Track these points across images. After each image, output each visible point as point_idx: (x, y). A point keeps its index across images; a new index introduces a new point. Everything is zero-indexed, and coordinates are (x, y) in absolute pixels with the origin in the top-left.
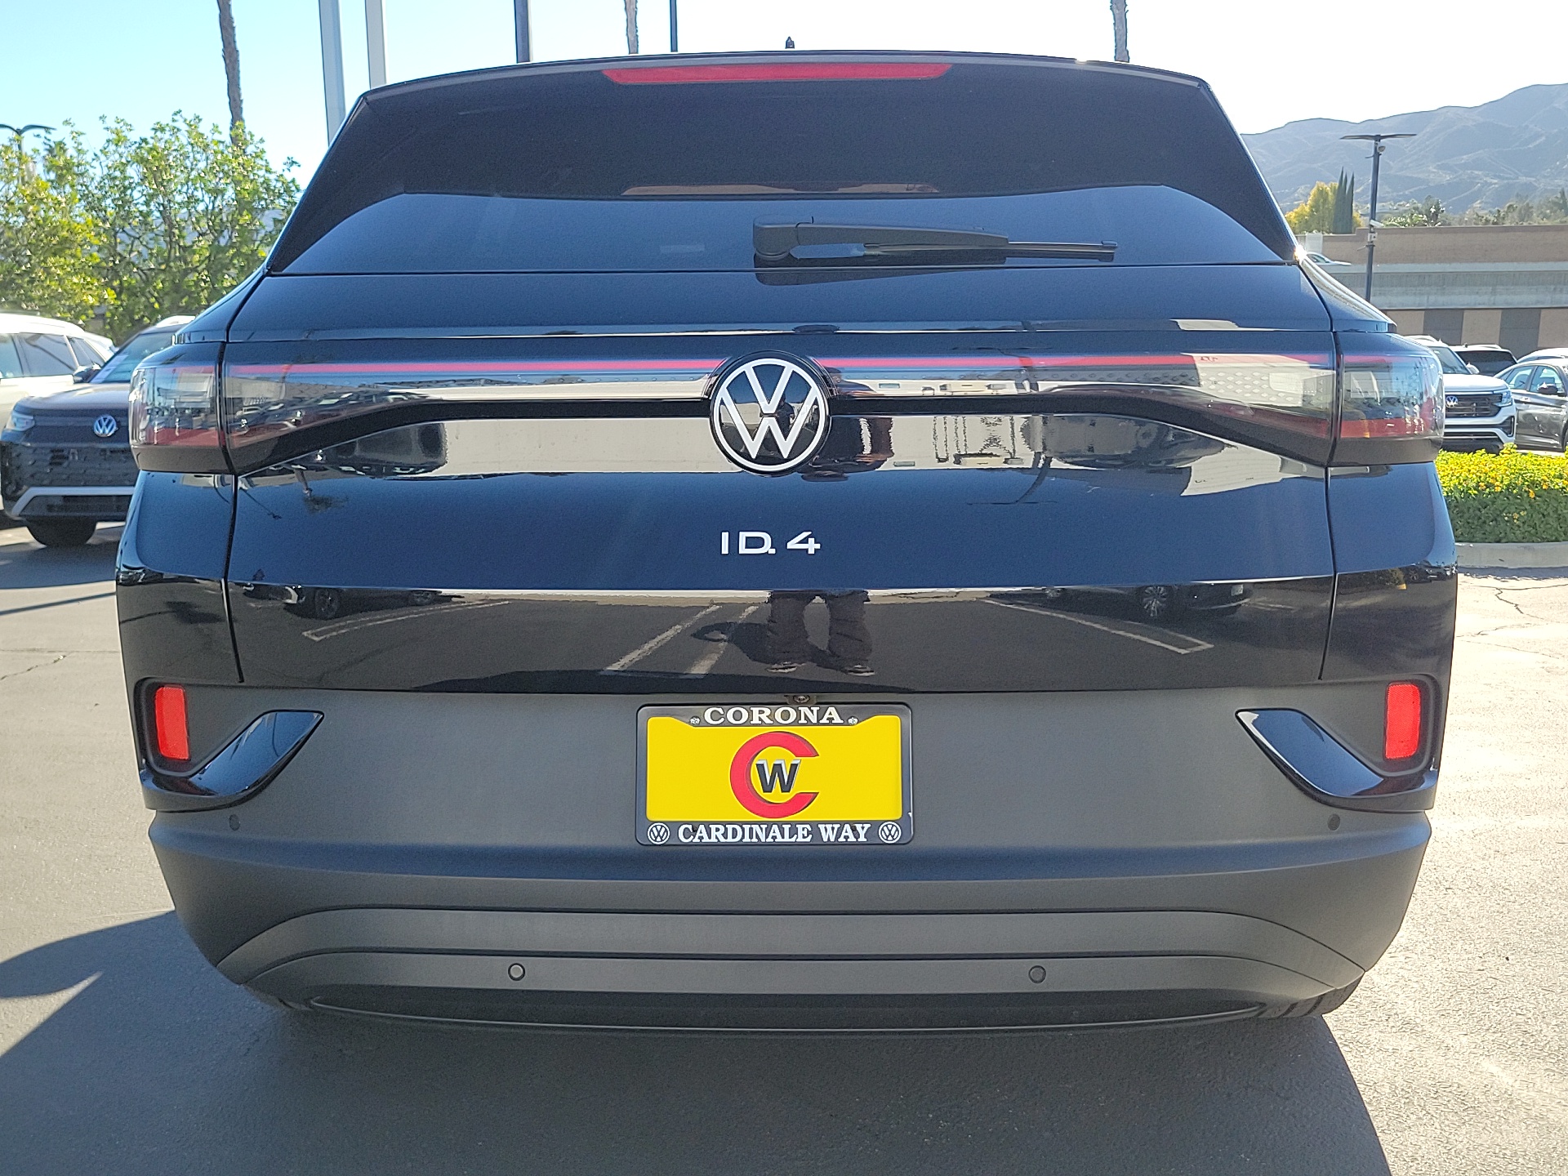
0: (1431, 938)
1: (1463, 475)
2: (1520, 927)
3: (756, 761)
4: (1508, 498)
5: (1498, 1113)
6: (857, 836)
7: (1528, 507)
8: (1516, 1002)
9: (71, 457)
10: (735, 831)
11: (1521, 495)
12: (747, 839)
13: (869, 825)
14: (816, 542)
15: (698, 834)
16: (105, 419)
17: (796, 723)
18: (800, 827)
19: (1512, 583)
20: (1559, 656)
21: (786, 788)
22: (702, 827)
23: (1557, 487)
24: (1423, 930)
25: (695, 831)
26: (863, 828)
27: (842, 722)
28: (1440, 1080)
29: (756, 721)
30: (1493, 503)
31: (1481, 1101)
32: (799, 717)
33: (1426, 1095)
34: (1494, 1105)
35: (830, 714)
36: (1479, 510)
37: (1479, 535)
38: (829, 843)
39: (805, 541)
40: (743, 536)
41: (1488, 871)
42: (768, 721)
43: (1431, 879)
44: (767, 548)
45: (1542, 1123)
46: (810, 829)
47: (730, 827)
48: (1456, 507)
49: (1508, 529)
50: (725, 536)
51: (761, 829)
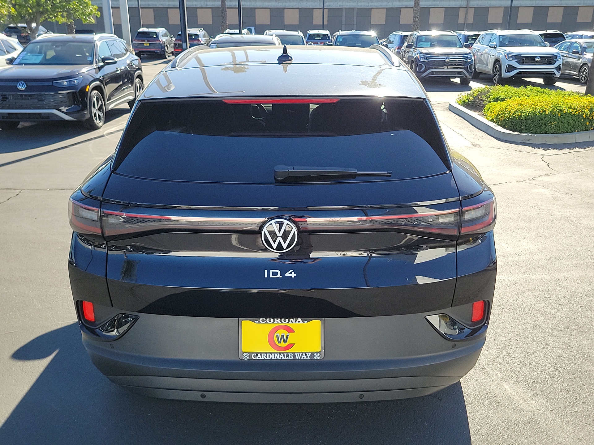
0: (495, 331)
1: (535, 107)
2: (524, 326)
3: (276, 334)
4: (550, 116)
5: (505, 405)
6: (307, 357)
7: (558, 120)
8: (518, 359)
9: (9, 98)
10: (269, 355)
11: (555, 115)
12: (273, 358)
13: (311, 354)
14: (294, 274)
15: (258, 356)
16: (21, 83)
17: (288, 322)
18: (289, 354)
19: (549, 152)
20: (559, 191)
21: (285, 342)
22: (259, 354)
23: (569, 112)
24: (492, 328)
25: (257, 355)
26: (309, 355)
27: (302, 322)
28: (489, 392)
29: (275, 322)
30: (545, 118)
31: (501, 400)
32: (289, 321)
33: (484, 398)
34: (505, 402)
35: (299, 320)
36: (540, 121)
37: (539, 130)
38: (298, 359)
39: (291, 273)
40: (271, 271)
41: (518, 300)
42: (280, 322)
43: (498, 305)
44: (279, 276)
45: (518, 409)
46: (293, 355)
47: (268, 354)
48: (531, 119)
49: (549, 128)
50: (266, 271)
51: (276, 357)
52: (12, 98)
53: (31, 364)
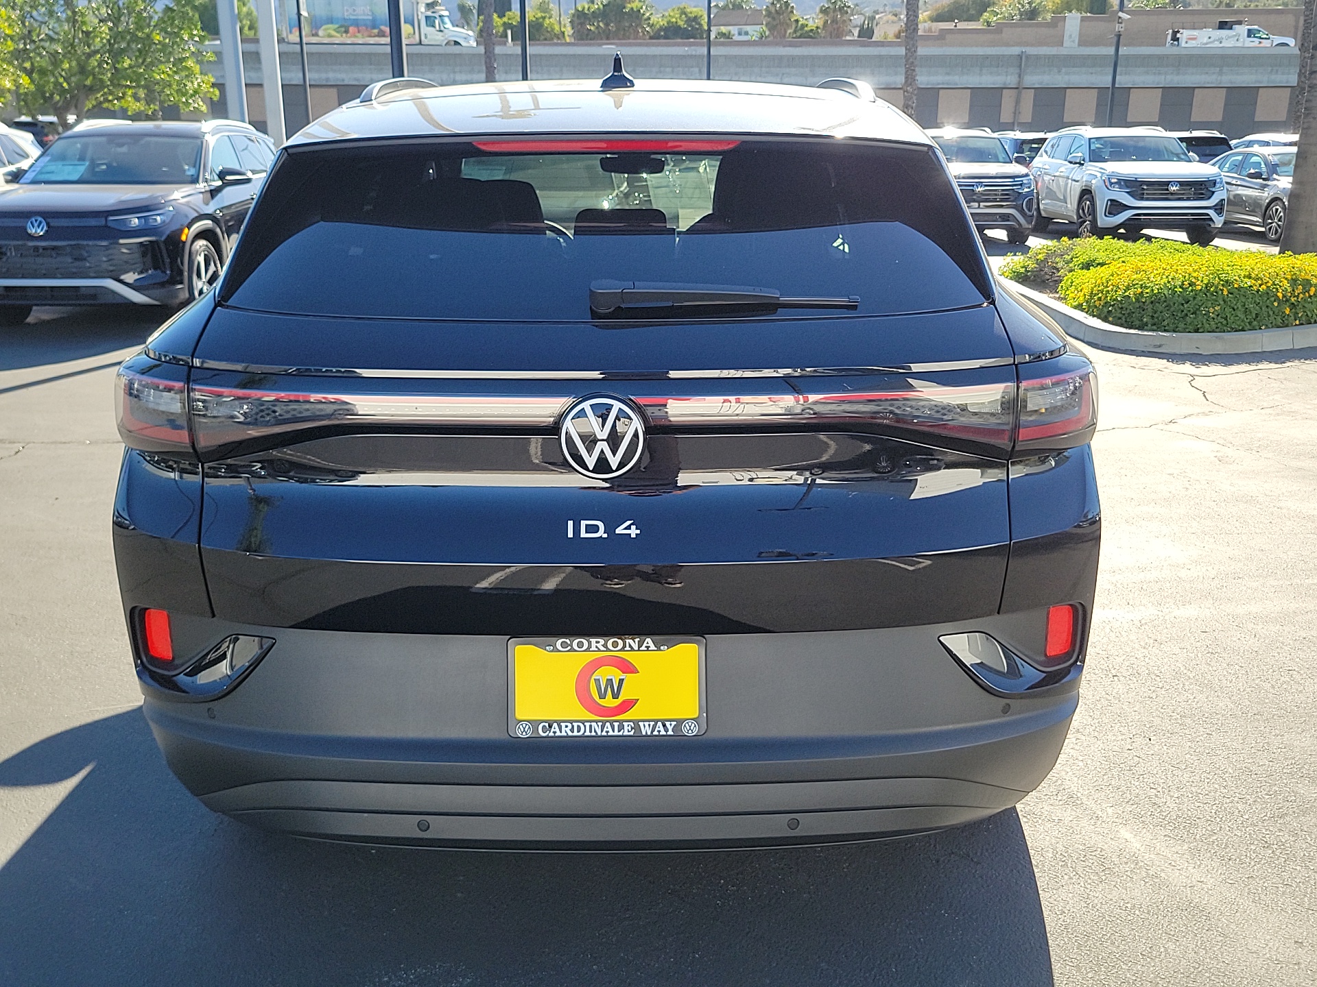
0: (1097, 721)
1: (1171, 274)
2: (1163, 711)
3: (594, 677)
4: (1206, 295)
5: (1126, 873)
6: (667, 730)
7: (1222, 303)
8: (1151, 778)
9: (9, 254)
10: (579, 727)
11: (1216, 292)
12: (588, 733)
13: (675, 723)
14: (637, 529)
15: (553, 730)
16: (36, 221)
17: (623, 649)
18: (625, 724)
19: (1204, 370)
20: (1230, 445)
21: (615, 696)
22: (555, 725)
23: (1246, 285)
24: (1092, 714)
25: (550, 726)
26: (671, 725)
27: (656, 649)
28: (1089, 846)
29: (593, 648)
30: (1194, 298)
31: (1116, 863)
32: (624, 646)
33: (1077, 859)
34: (1124, 866)
35: (648, 643)
36: (1183, 304)
37: (1181, 325)
38: (646, 736)
39: (628, 528)
40: (583, 523)
41: (1147, 659)
42: (603, 648)
43: (1103, 667)
44: (601, 533)
45: (1156, 881)
46: (633, 726)
47: (575, 725)
48: (1165, 301)
49: (1205, 321)
50: (570, 523)
51: (595, 731)
52: (13, 254)
53: (28, 794)
